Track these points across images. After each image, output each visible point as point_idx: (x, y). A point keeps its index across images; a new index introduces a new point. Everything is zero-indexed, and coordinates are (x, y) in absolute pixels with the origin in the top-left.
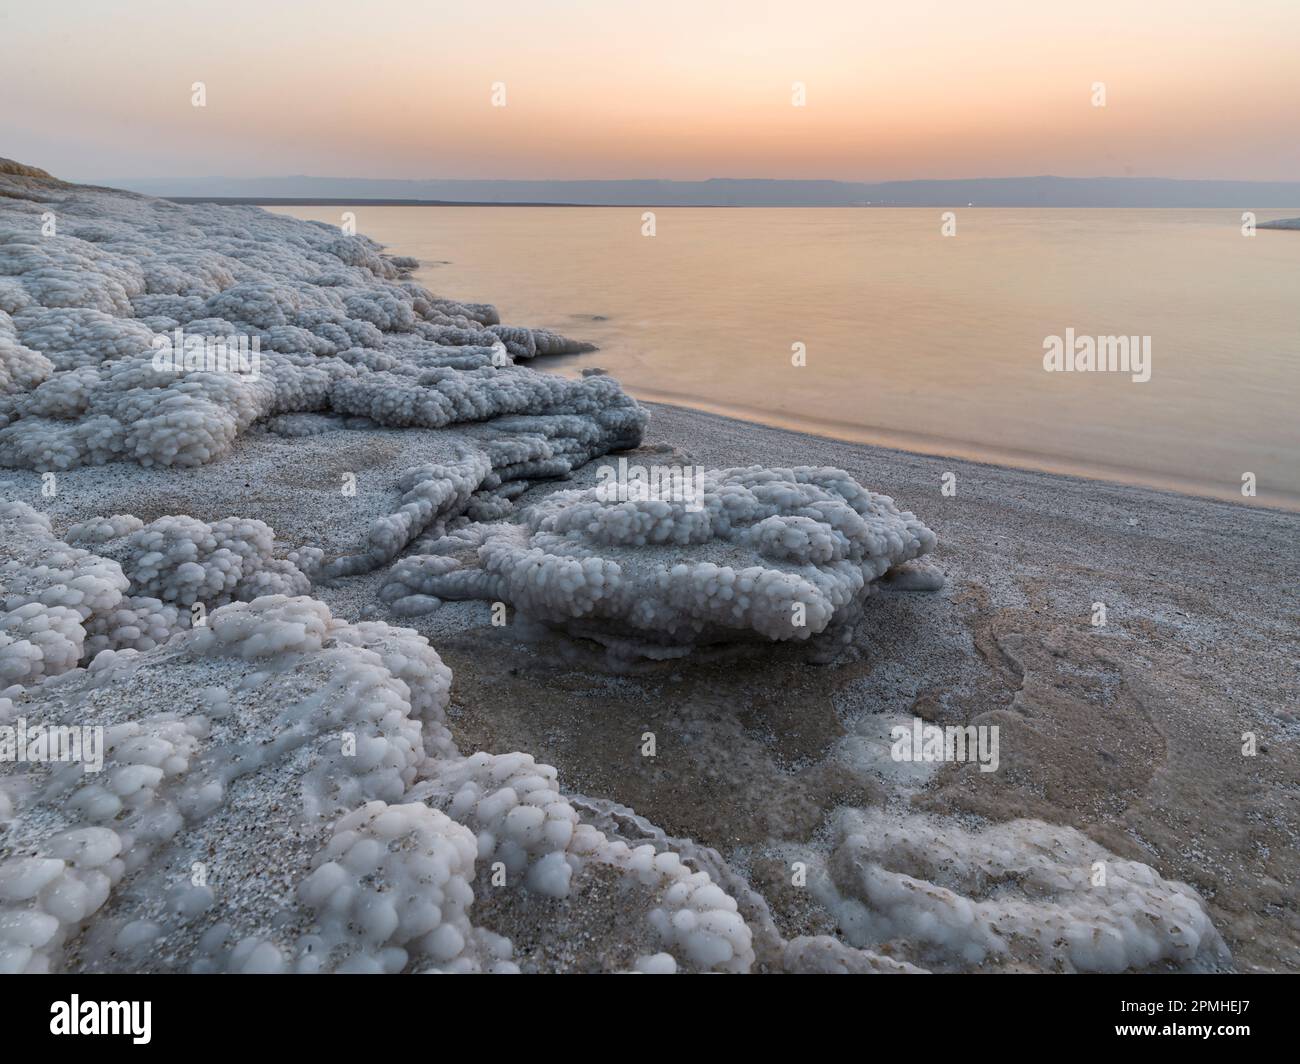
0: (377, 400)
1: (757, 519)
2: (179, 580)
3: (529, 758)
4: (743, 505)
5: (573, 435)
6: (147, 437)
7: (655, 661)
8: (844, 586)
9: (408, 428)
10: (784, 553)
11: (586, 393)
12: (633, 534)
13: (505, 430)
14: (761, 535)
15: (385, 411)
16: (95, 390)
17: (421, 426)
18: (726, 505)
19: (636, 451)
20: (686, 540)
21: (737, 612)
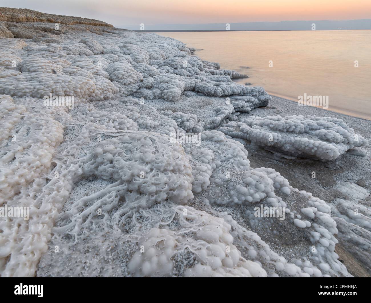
0: (206, 89)
1: (316, 129)
2: (184, 125)
3: (274, 170)
4: (314, 125)
5: (251, 102)
6: (166, 94)
7: (286, 159)
8: (342, 150)
9: (212, 96)
10: (326, 139)
11: (255, 91)
12: (283, 129)
13: (235, 99)
14: (319, 134)
15: (208, 92)
16: (154, 83)
17: (215, 96)
18: (308, 125)
19: (265, 107)
20: (298, 132)
21: (313, 151)
